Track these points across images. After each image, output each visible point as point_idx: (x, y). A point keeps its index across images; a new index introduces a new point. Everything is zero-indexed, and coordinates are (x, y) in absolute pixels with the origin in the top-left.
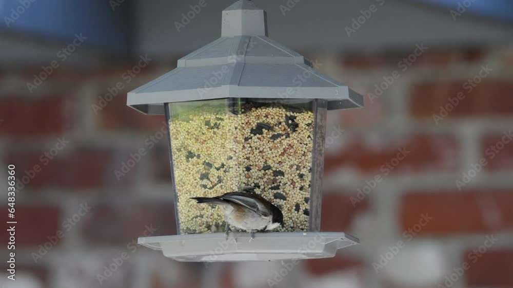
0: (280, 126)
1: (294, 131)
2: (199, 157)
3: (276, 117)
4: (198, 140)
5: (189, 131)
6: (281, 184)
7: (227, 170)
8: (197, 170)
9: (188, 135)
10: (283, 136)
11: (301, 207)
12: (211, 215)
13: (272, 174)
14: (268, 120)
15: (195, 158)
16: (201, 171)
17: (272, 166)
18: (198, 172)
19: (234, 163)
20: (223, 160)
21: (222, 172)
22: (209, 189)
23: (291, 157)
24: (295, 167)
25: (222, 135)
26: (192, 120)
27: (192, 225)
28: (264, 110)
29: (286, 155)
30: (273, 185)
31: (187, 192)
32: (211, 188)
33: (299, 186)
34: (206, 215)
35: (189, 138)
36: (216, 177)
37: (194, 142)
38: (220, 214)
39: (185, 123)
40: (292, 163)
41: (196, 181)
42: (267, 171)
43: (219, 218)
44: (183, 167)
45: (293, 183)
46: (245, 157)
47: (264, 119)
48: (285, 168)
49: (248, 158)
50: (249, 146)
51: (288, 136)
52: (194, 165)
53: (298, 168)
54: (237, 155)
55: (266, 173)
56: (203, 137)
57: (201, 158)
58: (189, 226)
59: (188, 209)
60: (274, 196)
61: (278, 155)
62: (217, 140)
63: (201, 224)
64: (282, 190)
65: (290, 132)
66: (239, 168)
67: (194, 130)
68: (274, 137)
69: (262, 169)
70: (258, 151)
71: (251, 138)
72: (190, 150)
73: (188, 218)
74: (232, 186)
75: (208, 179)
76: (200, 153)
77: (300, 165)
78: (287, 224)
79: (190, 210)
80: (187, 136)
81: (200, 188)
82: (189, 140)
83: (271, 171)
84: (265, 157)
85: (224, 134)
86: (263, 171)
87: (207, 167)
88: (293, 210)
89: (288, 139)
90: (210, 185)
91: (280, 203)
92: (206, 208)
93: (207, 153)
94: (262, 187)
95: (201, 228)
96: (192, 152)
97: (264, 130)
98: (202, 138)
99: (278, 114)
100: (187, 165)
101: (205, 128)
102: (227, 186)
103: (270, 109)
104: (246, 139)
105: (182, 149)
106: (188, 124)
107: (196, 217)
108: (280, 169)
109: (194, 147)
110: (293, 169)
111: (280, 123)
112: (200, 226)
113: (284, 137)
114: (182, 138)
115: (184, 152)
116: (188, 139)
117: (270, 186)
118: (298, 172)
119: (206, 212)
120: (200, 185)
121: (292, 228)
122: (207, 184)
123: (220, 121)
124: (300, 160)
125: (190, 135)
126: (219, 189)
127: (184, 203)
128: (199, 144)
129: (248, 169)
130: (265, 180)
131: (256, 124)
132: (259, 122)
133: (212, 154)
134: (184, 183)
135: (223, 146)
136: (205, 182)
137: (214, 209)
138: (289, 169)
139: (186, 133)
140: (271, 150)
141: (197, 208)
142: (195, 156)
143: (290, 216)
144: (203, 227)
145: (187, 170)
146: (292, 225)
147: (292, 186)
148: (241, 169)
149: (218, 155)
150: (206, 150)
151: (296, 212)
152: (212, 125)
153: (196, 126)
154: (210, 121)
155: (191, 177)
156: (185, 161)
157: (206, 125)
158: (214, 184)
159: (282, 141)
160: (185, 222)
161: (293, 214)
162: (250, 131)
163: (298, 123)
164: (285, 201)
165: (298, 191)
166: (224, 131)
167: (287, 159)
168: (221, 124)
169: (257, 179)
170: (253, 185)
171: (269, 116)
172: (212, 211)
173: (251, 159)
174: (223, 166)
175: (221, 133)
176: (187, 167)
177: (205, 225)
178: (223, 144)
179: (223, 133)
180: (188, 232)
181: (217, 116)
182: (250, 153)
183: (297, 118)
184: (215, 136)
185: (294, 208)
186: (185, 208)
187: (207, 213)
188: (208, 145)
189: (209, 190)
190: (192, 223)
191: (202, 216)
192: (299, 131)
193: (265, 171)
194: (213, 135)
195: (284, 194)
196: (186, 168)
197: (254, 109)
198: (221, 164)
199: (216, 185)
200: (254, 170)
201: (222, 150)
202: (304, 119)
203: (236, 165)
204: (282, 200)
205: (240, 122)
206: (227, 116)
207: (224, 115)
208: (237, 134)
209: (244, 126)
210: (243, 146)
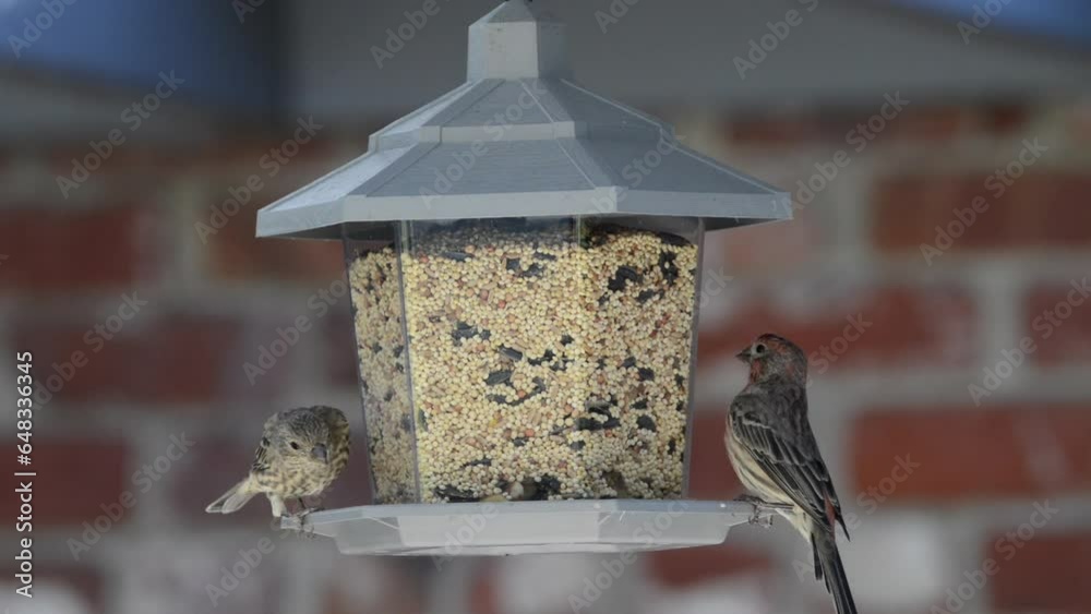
0: (652, 274)
1: (672, 284)
2: (486, 335)
3: (647, 256)
4: (486, 299)
5: (464, 280)
6: (650, 398)
7: (561, 365)
8: (481, 363)
9: (460, 287)
10: (655, 294)
11: (677, 447)
12: (515, 460)
13: (638, 377)
14: (635, 260)
15: (476, 337)
16: (492, 365)
17: (637, 358)
18: (484, 367)
19: (577, 352)
20: (551, 342)
21: (547, 370)
22: (508, 404)
23: (665, 341)
24: (671, 361)
25: (550, 291)
26: (472, 256)
27: (461, 479)
28: (629, 240)
29: (659, 335)
30: (638, 400)
31: (451, 410)
32: (514, 403)
33: (677, 401)
34: (501, 460)
35: (462, 294)
36: (529, 380)
37: (476, 303)
38: (535, 457)
39: (454, 262)
40: (667, 353)
41: (477, 386)
42: (630, 370)
43: (532, 466)
44: (444, 356)
45: (667, 395)
46: (598, 339)
47: (629, 258)
48: (656, 365)
49: (602, 341)
50: (604, 315)
51: (662, 295)
52: (471, 352)
53: (675, 366)
54: (584, 334)
55: (629, 374)
56: (501, 294)
57: (491, 339)
58: (454, 483)
59: (453, 445)
60: (638, 422)
61: (647, 336)
62: (537, 301)
63: (486, 479)
64: (650, 410)
65: (666, 288)
66: (587, 362)
67: (476, 277)
68: (643, 297)
69: (623, 365)
70: (618, 326)
71: (608, 299)
72: (463, 320)
73: (451, 465)
74: (569, 401)
75: (511, 385)
76: (490, 327)
77: (679, 356)
78: (656, 482)
79: (458, 447)
80: (456, 291)
81: (486, 402)
82: (462, 300)
83: (636, 370)
84: (627, 341)
85: (553, 289)
86: (624, 370)
87: (506, 358)
88: (665, 453)
89: (663, 302)
90: (512, 395)
91: (647, 438)
92: (499, 444)
93: (507, 328)
94: (621, 403)
95: (484, 487)
96: (470, 324)
97: (628, 281)
98: (496, 295)
99: (649, 249)
100: (455, 353)
101: (505, 275)
102: (558, 399)
103: (639, 238)
104: (602, 300)
105: (443, 318)
106: (461, 263)
107: (475, 463)
108: (649, 366)
109: (474, 314)
110: (668, 367)
111: (652, 267)
112: (483, 483)
113: (657, 297)
114: (443, 293)
115: (447, 323)
116: (458, 296)
117: (633, 402)
118: (676, 371)
119: (500, 453)
120: (487, 396)
121: (662, 490)
122: (504, 394)
123: (546, 261)
124: (680, 347)
125: (465, 288)
126: (538, 405)
127: (443, 433)
128: (489, 308)
129: (602, 364)
130: (626, 388)
131: (617, 269)
132: (620, 264)
133: (522, 329)
134: (443, 390)
135: (551, 314)
136: (500, 389)
137: (520, 448)
138: (662, 366)
139: (456, 284)
140: (637, 325)
141: (478, 445)
142: (476, 333)
143: (660, 466)
144: (490, 485)
145: (454, 363)
146: (663, 485)
147: (665, 401)
148: (591, 364)
149: (537, 333)
150: (506, 321)
151: (670, 456)
152: (525, 268)
153: (482, 269)
154: (519, 259)
155: (465, 378)
156: (451, 342)
157: (508, 268)
158: (522, 394)
159: (654, 306)
160: (441, 474)
161: (666, 461)
162: (607, 284)
163: (677, 266)
164: (654, 434)
165: (675, 412)
166: (556, 283)
167: (660, 345)
168: (549, 266)
169: (614, 386)
170: (608, 398)
171: (637, 253)
172: (517, 452)
173: (607, 343)
174: (549, 355)
175: (547, 286)
176: (455, 357)
177: (494, 481)
178: (549, 309)
179: (552, 286)
180: (452, 494)
181: (540, 250)
182: (605, 331)
183: (678, 259)
184: (531, 292)
185: (668, 448)
186: (445, 444)
187: (504, 456)
188: (512, 311)
189: (510, 407)
190: (461, 476)
191: (487, 462)
192: (680, 285)
193: (627, 368)
194: (525, 289)
195: (654, 418)
196: (452, 359)
197: (612, 237)
198: (543, 352)
199: (528, 396)
200: (611, 366)
201: (548, 322)
202: (688, 260)
203: (580, 355)
204: (650, 431)
205: (592, 265)
206: (565, 252)
207: (556, 247)
208: (586, 289)
209: (598, 272)
210: (597, 317)
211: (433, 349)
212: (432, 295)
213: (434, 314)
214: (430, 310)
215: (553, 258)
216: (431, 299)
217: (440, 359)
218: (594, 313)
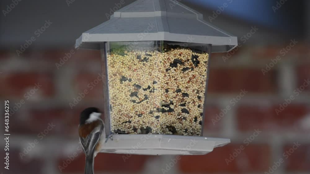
0: (188, 62)
1: (197, 66)
2: (130, 80)
3: (186, 56)
4: (130, 69)
5: (124, 62)
6: (187, 103)
7: (153, 91)
8: (128, 89)
9: (123, 65)
10: (189, 69)
11: (198, 120)
12: (138, 121)
13: (182, 96)
14: (181, 57)
15: (127, 81)
16: (132, 90)
17: (182, 89)
18: (129, 91)
19: (158, 86)
20: (150, 83)
21: (148, 92)
22: (137, 103)
23: (193, 84)
24: (196, 91)
25: (150, 66)
26: (127, 55)
27: (122, 127)
28: (179, 50)
29: (191, 82)
30: (181, 103)
31: (119, 104)
32: (138, 103)
33: (198, 104)
34: (134, 121)
35: (123, 67)
36: (143, 95)
37: (127, 70)
38: (145, 121)
39: (121, 56)
40: (194, 88)
41: (127, 97)
42: (178, 93)
43: (144, 124)
44: (118, 87)
45: (194, 102)
46: (165, 82)
47: (179, 56)
48: (189, 92)
49: (167, 83)
50: (168, 75)
51: (193, 69)
52: (126, 86)
53: (198, 92)
54: (160, 81)
55: (178, 94)
56: (135, 67)
57: (132, 82)
58: (120, 129)
59: (119, 116)
60: (182, 110)
61: (186, 82)
62: (146, 70)
63: (129, 127)
64: (187, 107)
65: (194, 67)
66: (161, 90)
67: (128, 61)
68: (184, 70)
69: (176, 92)
70: (174, 79)
71: (170, 70)
72: (123, 75)
73: (119, 122)
74: (155, 102)
75: (137, 97)
76: (131, 78)
77: (199, 90)
78: (189, 130)
79: (121, 117)
80: (121, 66)
81: (130, 102)
82: (123, 68)
83: (181, 93)
84: (178, 84)
85: (151, 66)
86: (176, 93)
87: (136, 88)
88: (193, 121)
89: (192, 71)
90: (138, 100)
91: (185, 116)
92: (133, 116)
93: (137, 78)
94: (175, 104)
95: (129, 130)
96: (125, 77)
97: (178, 64)
98: (134, 67)
99: (187, 54)
100: (121, 86)
101: (136, 61)
102: (152, 102)
103: (183, 50)
104: (167, 70)
105: (117, 75)
106: (123, 57)
107: (126, 122)
108: (187, 92)
109: (127, 74)
110: (194, 93)
111: (188, 60)
112: (128, 128)
113: (190, 70)
114: (118, 66)
115: (119, 76)
116: (122, 67)
117: (180, 104)
118: (198, 95)
119: (134, 119)
120: (130, 100)
121: (192, 133)
122: (135, 100)
123: (149, 57)
124: (199, 87)
125: (124, 65)
126: (146, 104)
127: (117, 112)
128: (131, 72)
129: (167, 91)
130: (177, 99)
131: (173, 60)
132: (175, 58)
133: (141, 79)
134: (117, 98)
135: (150, 74)
136: (134, 98)
137: (140, 117)
138: (192, 92)
139: (122, 64)
140: (182, 78)
141: (127, 116)
142: (127, 79)
143: (191, 125)
144: (131, 129)
145: (120, 89)
146: (192, 131)
147: (193, 104)
148: (163, 91)
149: (146, 80)
150: (136, 76)
151: (195, 122)
152: (142, 59)
153: (129, 59)
154: (141, 56)
155: (124, 94)
156: (120, 83)
157: (137, 59)
158: (141, 100)
159: (189, 73)
160: (116, 125)
161: (193, 124)
162: (169, 65)
163: (199, 60)
164: (188, 115)
165: (197, 108)
166: (151, 64)
167: (191, 86)
168: (150, 58)
169: (172, 98)
170: (169, 102)
171: (182, 55)
172: (139, 119)
173: (169, 84)
174: (149, 87)
175: (149, 65)
176: (121, 87)
177: (132, 128)
178: (150, 72)
179: (151, 65)
180: (119, 132)
181: (147, 53)
182: (168, 80)
183: (199, 57)
184: (144, 66)
185: (194, 119)
186: (117, 115)
187: (135, 120)
188: (138, 73)
189: (137, 104)
190: (122, 126)
191: (130, 122)
192: (200, 66)
193: (177, 93)
194: (142, 66)
195: (188, 110)
196: (120, 88)
197: (172, 49)
198: (147, 86)
199: (143, 101)
200: (170, 92)
201: (149, 76)
202: (203, 58)
203: (159, 88)
204: (187, 114)
205: (164, 58)
206: (155, 53)
207: (152, 52)
208: (161, 66)
209: (166, 60)
210: (165, 75)
211: (114, 85)
212: (114, 67)
213: (115, 73)
214: (114, 72)
215: (151, 55)
216: (114, 68)
217: (116, 88)
218: (164, 74)
